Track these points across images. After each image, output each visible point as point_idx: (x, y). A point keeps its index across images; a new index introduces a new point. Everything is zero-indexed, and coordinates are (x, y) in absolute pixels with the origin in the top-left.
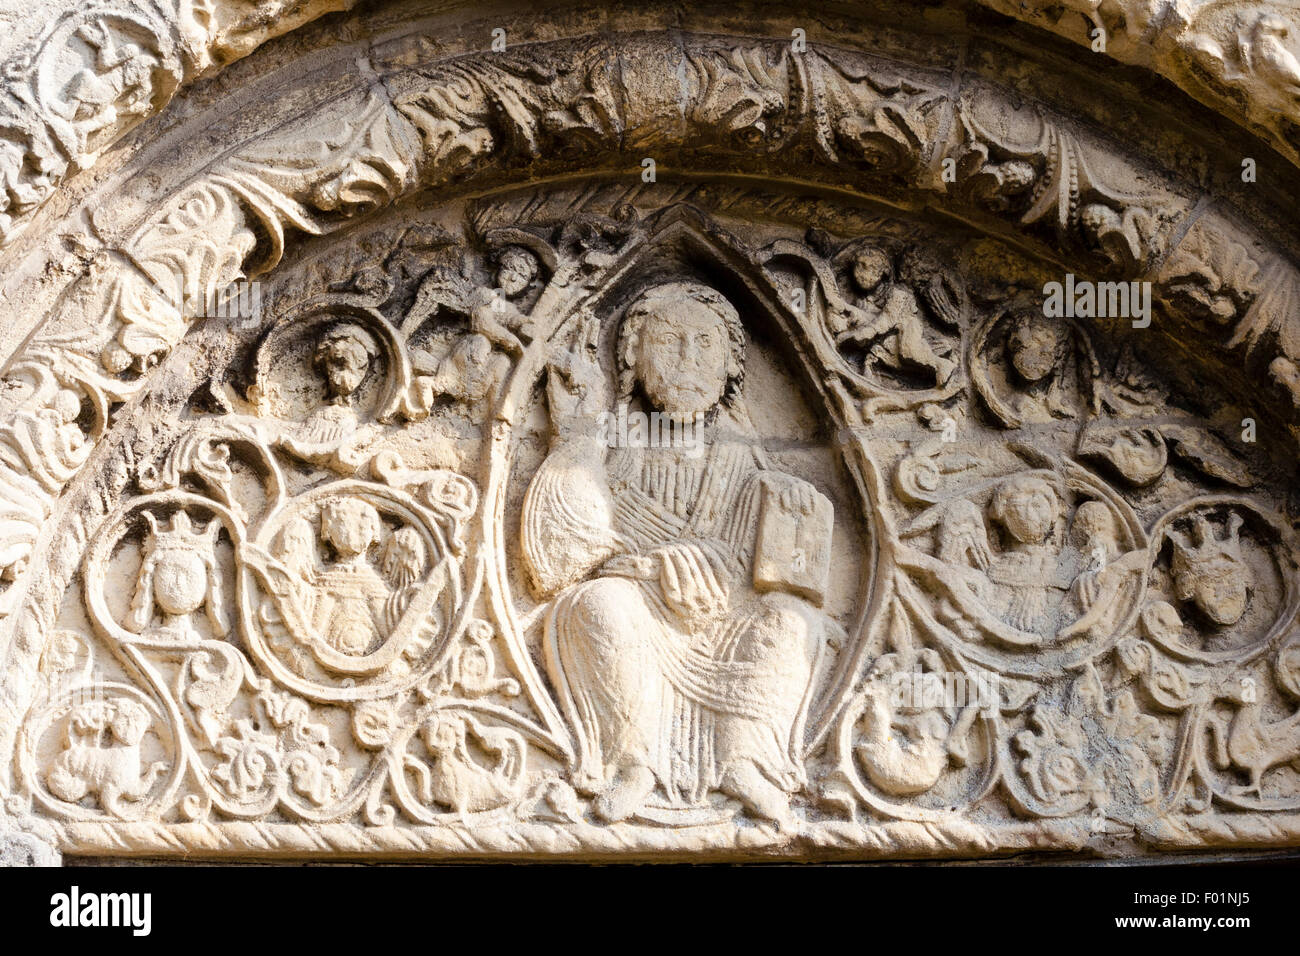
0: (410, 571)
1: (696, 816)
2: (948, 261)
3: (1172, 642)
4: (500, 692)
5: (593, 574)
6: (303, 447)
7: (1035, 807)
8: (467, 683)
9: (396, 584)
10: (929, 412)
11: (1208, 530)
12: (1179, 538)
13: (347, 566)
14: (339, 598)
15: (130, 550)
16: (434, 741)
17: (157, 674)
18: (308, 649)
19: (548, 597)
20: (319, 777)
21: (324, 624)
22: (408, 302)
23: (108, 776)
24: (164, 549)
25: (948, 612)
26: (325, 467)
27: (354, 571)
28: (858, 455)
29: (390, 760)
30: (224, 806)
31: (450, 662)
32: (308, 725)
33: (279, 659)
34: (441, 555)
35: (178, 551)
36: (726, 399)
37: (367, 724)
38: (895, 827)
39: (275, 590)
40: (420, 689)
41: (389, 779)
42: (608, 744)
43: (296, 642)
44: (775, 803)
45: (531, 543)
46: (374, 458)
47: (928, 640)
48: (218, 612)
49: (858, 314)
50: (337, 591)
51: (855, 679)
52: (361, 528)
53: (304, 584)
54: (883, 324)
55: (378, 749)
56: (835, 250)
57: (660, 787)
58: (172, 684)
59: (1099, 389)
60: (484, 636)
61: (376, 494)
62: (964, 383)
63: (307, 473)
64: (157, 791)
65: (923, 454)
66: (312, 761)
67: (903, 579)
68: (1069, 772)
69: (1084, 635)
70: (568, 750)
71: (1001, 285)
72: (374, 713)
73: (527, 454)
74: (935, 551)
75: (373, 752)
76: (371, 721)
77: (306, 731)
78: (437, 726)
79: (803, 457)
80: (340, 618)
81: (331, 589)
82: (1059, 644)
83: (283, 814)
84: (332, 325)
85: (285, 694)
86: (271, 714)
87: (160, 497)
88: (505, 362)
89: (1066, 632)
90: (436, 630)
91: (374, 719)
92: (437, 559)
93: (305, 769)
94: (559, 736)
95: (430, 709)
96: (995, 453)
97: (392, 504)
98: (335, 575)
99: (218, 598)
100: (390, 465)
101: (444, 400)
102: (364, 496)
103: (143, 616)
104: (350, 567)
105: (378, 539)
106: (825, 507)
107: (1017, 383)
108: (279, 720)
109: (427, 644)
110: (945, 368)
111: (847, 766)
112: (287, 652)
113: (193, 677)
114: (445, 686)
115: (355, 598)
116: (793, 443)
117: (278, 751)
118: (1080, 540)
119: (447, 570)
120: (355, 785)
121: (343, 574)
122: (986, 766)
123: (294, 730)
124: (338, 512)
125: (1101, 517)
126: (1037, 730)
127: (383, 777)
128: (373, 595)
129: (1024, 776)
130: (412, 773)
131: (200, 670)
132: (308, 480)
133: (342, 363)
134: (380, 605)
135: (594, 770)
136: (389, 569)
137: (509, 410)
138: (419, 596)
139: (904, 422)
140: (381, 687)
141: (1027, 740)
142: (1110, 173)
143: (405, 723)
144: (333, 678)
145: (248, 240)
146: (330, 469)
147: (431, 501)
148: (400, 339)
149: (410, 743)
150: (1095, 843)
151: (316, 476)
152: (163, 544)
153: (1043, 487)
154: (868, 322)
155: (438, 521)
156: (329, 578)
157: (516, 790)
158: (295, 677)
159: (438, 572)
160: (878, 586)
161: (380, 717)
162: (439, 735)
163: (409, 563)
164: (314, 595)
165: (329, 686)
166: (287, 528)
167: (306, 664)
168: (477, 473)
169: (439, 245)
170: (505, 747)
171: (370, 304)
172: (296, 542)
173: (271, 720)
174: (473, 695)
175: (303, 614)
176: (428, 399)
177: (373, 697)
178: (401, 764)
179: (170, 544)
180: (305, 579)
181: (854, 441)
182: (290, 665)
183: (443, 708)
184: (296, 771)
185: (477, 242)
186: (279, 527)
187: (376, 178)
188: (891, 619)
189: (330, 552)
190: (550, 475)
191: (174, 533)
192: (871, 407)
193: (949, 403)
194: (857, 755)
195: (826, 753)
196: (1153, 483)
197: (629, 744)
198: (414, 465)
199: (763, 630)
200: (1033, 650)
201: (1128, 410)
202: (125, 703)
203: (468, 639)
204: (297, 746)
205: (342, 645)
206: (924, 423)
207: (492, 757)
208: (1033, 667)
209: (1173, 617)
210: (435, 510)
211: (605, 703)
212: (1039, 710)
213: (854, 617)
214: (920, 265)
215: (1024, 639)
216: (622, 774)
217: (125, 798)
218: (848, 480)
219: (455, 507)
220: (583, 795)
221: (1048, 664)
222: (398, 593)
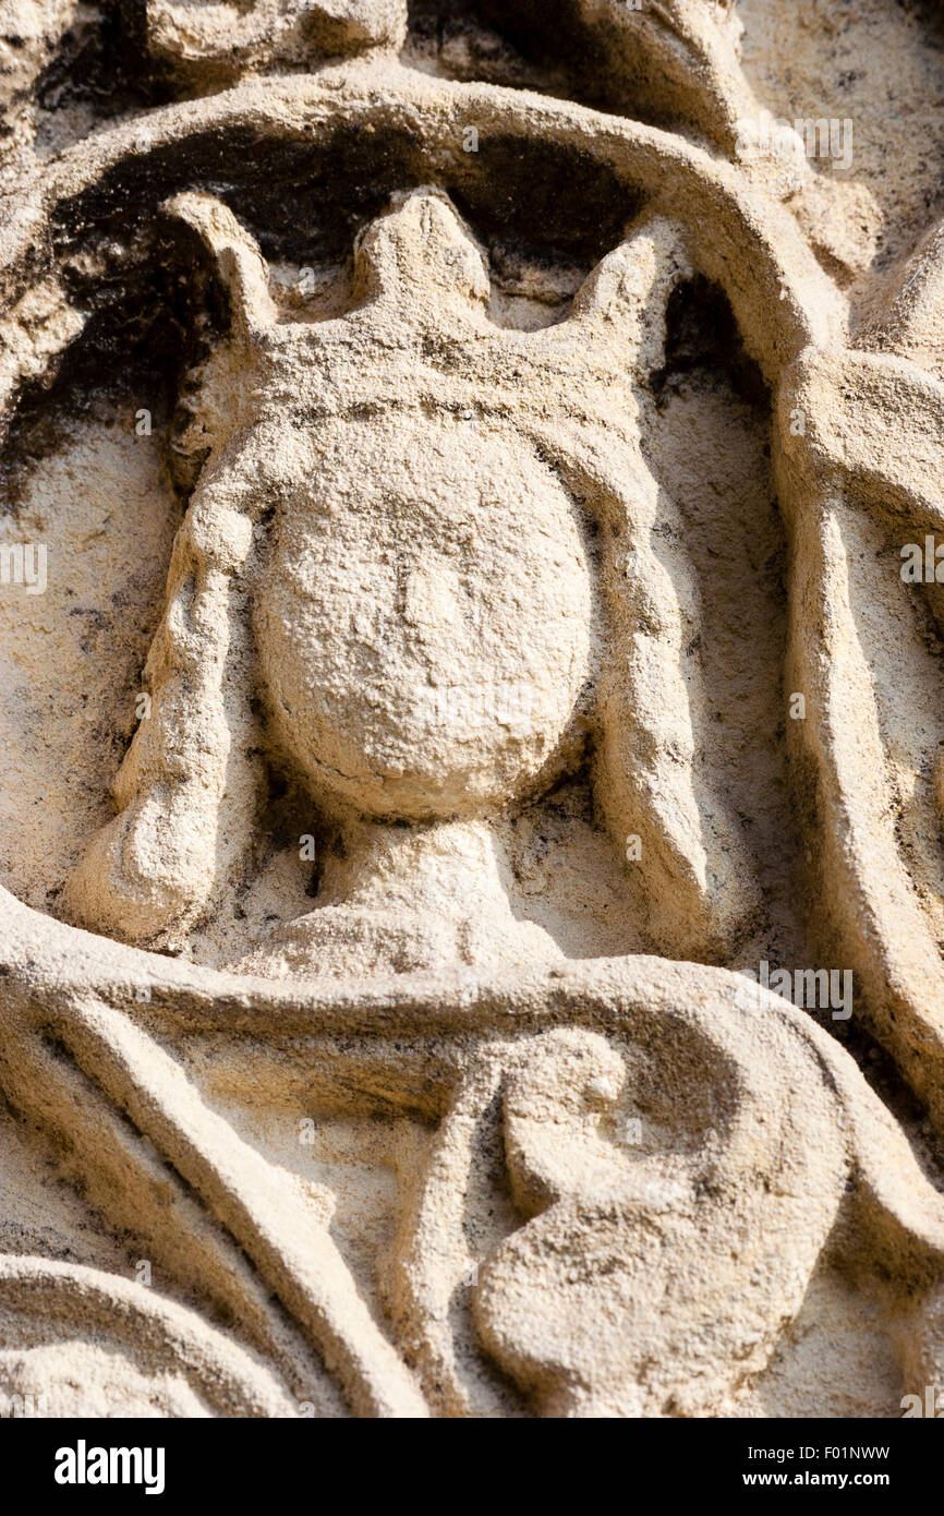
24: (314, 415)
35: (408, 424)
58: (379, 1244)
103: (190, 839)
113: (514, 1195)
131: (559, 1146)
152: (305, 385)
179: (354, 381)
191: (379, 316)
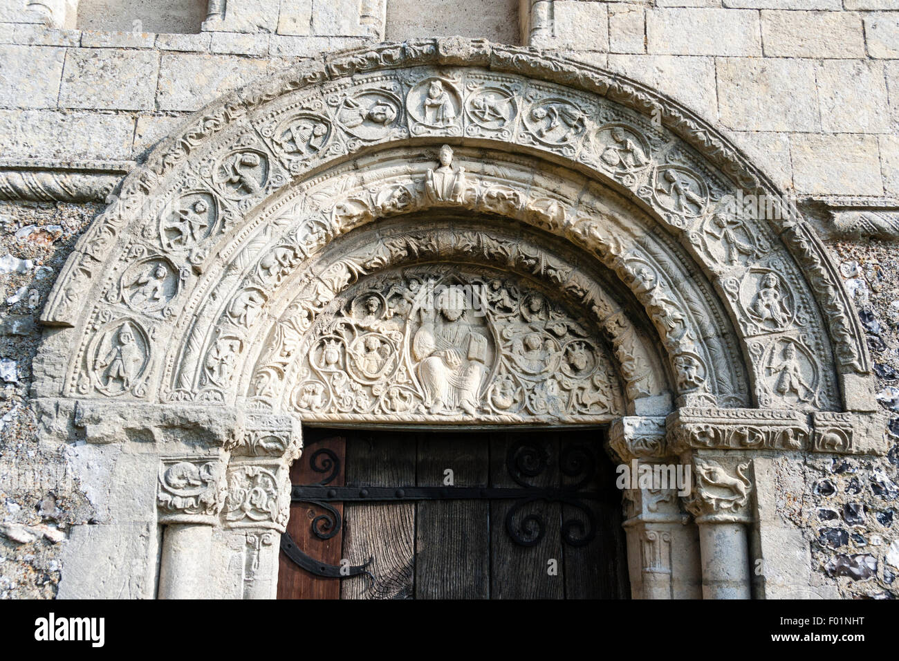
0: (387, 354)
1: (453, 413)
2: (515, 283)
3: (568, 373)
4: (407, 383)
5: (430, 355)
6: (362, 325)
7: (535, 412)
8: (400, 381)
9: (383, 357)
10: (510, 318)
11: (577, 347)
12: (570, 349)
15: (320, 349)
16: (391, 394)
17: (326, 378)
18: (362, 372)
19: (420, 361)
20: (364, 403)
21: (366, 366)
22: (387, 291)
23: (313, 402)
25: (514, 365)
27: (374, 354)
28: (493, 328)
29: (381, 399)
30: (340, 409)
31: (395, 376)
32: (361, 390)
33: (355, 375)
35: (332, 349)
36: (462, 315)
37: (375, 390)
38: (501, 416)
39: (354, 358)
40: (388, 382)
41: (380, 403)
42: (433, 395)
43: (359, 371)
44: (472, 410)
45: (416, 348)
46: (379, 328)
47: (509, 372)
48: (341, 363)
49: (493, 295)
50: (369, 359)
51: (492, 381)
52: (375, 344)
54: (500, 298)
56: (488, 280)
57: (445, 406)
58: (329, 380)
59: (551, 313)
60: (404, 370)
62: (519, 312)
63: (363, 331)
64: (325, 406)
65: (508, 328)
66: (362, 399)
67: (503, 357)
68: (543, 404)
69: (547, 371)
70: (423, 397)
71: (528, 289)
73: (415, 327)
74: (511, 351)
75: (377, 397)
77: (361, 392)
78: (392, 391)
79: (480, 329)
80: (370, 365)
82: (540, 373)
83: (355, 411)
84: (370, 297)
85: (356, 383)
86: (353, 388)
87: (328, 336)
88: (410, 305)
89: (542, 371)
90: (392, 368)
93: (360, 401)
94: (421, 394)
95: (390, 387)
96: (526, 328)
98: (369, 355)
99: (341, 360)
100: (382, 329)
101: (396, 314)
103: (323, 364)
104: (372, 353)
105: (379, 347)
106: (485, 341)
107: (531, 312)
109: (390, 371)
110: (514, 308)
111: (489, 402)
112: (357, 373)
113: (334, 379)
114: (394, 381)
115: (373, 360)
116: (478, 326)
117: (354, 396)
118: (545, 348)
120: (372, 405)
121: (371, 355)
122: (523, 402)
123: (358, 392)
124: (370, 340)
125: (551, 344)
126: (535, 394)
128: (378, 360)
129: (532, 405)
130: (386, 402)
131: (336, 377)
133: (372, 305)
134: (379, 362)
135: (429, 402)
136: (382, 354)
137: (411, 317)
139: (504, 321)
140: (379, 381)
141: (533, 396)
142: (554, 262)
143: (385, 390)
145: (349, 276)
146: (368, 330)
147: (392, 338)
148: (386, 300)
149: (385, 395)
150: (549, 421)
152: (328, 347)
153: (537, 336)
154: (496, 297)
155: (393, 342)
156: (367, 356)
157: (410, 406)
159: (393, 354)
160: (497, 359)
161: (378, 389)
163: (386, 352)
164: (364, 359)
166: (358, 344)
167: (361, 376)
168: (403, 332)
169: (396, 278)
170: (408, 396)
171: (379, 292)
172: (360, 347)
174: (401, 384)
176: (392, 314)
177: (377, 384)
178: (383, 400)
179: (330, 347)
180: (362, 356)
181: (492, 325)
182: (358, 376)
183: (393, 387)
184: (358, 401)
185: (404, 278)
186: (356, 344)
187: (380, 261)
188: (500, 367)
189: (368, 350)
190: (421, 333)
191: (331, 345)
192: (496, 317)
193: (515, 316)
194: (492, 399)
195: (484, 398)
196: (563, 336)
197: (438, 396)
198: (388, 330)
199: (470, 369)
200: (534, 375)
201: (558, 318)
202: (317, 384)
203: (400, 370)
204: (359, 395)
205: (370, 371)
206: (509, 321)
207: (405, 398)
208: (534, 379)
209: (568, 368)
210: (393, 340)
211: (432, 386)
212: (536, 389)
213: (492, 367)
214: (508, 284)
215: (532, 372)
216: (436, 403)
217: (317, 407)
218: (491, 334)
219: (397, 339)
220: (426, 408)
221: (538, 378)
222: (384, 359)
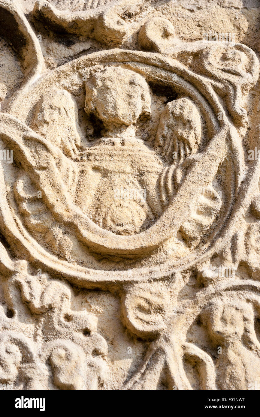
0: (186, 143)
8: (255, 261)
13: (113, 139)
14: (105, 173)
16: (218, 326)
18: (71, 227)
20: (84, 368)
21: (89, 200)
26: (88, 38)
27: (123, 144)
29: (167, 348)
31: (234, 239)
32: (70, 312)
33: (38, 241)
34: (221, 124)
37: (140, 308)
39: (32, 162)
40: (200, 269)
41: (166, 369)
43: (57, 219)
46: (143, 28)
50: (104, 165)
52: (130, 96)
53: (65, 159)
55: (153, 337)
61: (146, 62)
63: (69, 44)
66: (75, 350)
72: (147, 296)
75: (147, 340)
76: (144, 304)
77: (68, 318)
78: (221, 309)
80: (107, 194)
81: (97, 164)
85: (44, 276)
86: (28, 297)
90: (218, 205)
91: (149, 302)
92: (217, 128)
93: (68, 359)
95: (213, 291)
97: (163, 73)
98: (101, 149)
100: (161, 33)
102: (132, 65)
104: (117, 141)
105: (149, 110)
108: (37, 304)
109: (207, 221)
112: (47, 231)
114: (230, 265)
115: (124, 173)
117: (36, 340)
119: (229, 139)
121: (110, 147)
123: (55, 316)
124: (103, 79)
127: (159, 367)
128: (145, 169)
130: (192, 363)
132: (69, 52)
134: (152, 180)
136: (161, 142)
138: (197, 167)
140: (156, 268)
143: (184, 307)
144: (99, 261)
146: (94, 39)
147: (208, 68)
149: (190, 332)
151: (78, 47)
155: (216, 89)
156: (95, 152)
158: (55, 258)
161: (156, 300)
162: (223, 319)
163: (185, 135)
164: (77, 170)
165: (95, 268)
166: (46, 98)
172: (56, 113)
173: (27, 305)
175: (64, 188)
177: (146, 278)
178: (180, 353)
180: (67, 154)
183: (227, 290)
184: (56, 361)
186: (37, 97)
189: (96, 127)
198: (188, 36)
203: (254, 213)
204: (58, 335)
205: (109, 223)
210: (213, 77)
219: (235, 73)
222: (173, 166)
